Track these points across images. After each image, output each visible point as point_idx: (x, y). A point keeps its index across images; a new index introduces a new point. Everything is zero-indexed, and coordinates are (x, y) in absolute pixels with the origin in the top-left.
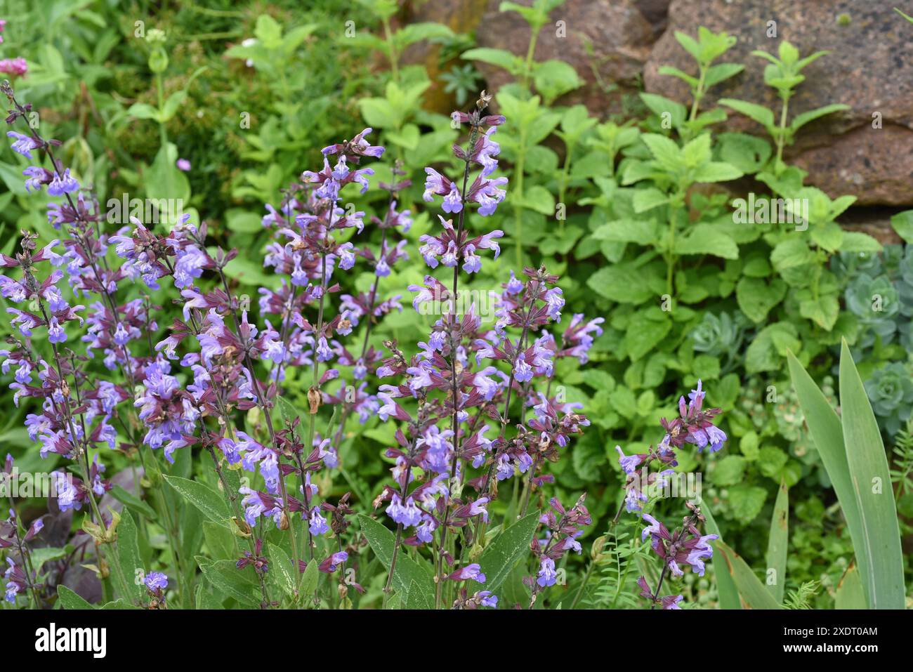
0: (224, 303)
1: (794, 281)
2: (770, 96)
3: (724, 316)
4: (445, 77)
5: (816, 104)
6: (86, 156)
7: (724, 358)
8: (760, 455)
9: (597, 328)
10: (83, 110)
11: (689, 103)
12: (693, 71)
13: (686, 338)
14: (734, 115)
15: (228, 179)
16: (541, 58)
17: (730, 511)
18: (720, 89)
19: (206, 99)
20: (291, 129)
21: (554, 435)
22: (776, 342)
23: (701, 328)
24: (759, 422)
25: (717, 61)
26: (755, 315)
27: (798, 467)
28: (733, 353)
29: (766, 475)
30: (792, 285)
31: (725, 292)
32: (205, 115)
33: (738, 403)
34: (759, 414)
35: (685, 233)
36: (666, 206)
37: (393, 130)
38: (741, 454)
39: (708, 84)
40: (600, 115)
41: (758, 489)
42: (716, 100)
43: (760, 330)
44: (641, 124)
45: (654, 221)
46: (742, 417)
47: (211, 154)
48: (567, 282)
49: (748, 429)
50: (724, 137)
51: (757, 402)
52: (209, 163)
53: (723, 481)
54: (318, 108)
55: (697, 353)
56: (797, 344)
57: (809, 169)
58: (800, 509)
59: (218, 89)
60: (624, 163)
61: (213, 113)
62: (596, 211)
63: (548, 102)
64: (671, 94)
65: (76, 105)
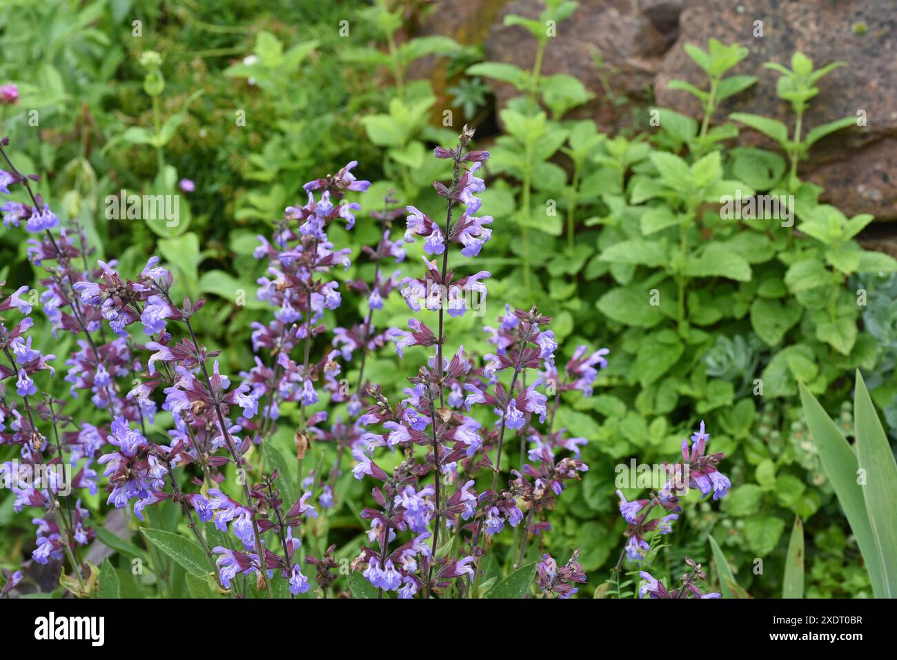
0: (192, 355)
1: (810, 302)
2: (783, 110)
3: (738, 339)
4: (453, 91)
5: (831, 117)
6: (89, 178)
7: (738, 383)
8: (777, 484)
9: (601, 359)
10: (85, 131)
11: (700, 117)
12: (703, 84)
13: (698, 363)
14: (746, 130)
15: (232, 199)
16: (547, 72)
17: (746, 542)
18: (732, 103)
19: (209, 118)
20: (295, 148)
21: (550, 481)
22: (793, 367)
23: (714, 352)
24: (775, 449)
25: (729, 74)
26: (770, 337)
27: (817, 497)
28: (748, 376)
29: (782, 505)
30: (809, 307)
31: (739, 313)
32: (209, 134)
33: (753, 429)
34: (775, 440)
35: (696, 253)
36: (677, 227)
37: (397, 148)
38: (755, 482)
39: (719, 98)
40: (610, 129)
41: (774, 520)
42: (728, 114)
43: (776, 352)
44: (652, 138)
45: (664, 240)
46: (757, 444)
47: (215, 174)
48: (576, 304)
49: (764, 456)
50: (736, 152)
51: (774, 428)
52: (213, 182)
53: (738, 512)
54: (322, 126)
55: (710, 378)
56: (814, 368)
57: (824, 185)
58: (820, 538)
59: (223, 107)
60: (633, 180)
61: (217, 132)
62: (606, 231)
63: (557, 115)
64: (681, 107)
65: (78, 126)
